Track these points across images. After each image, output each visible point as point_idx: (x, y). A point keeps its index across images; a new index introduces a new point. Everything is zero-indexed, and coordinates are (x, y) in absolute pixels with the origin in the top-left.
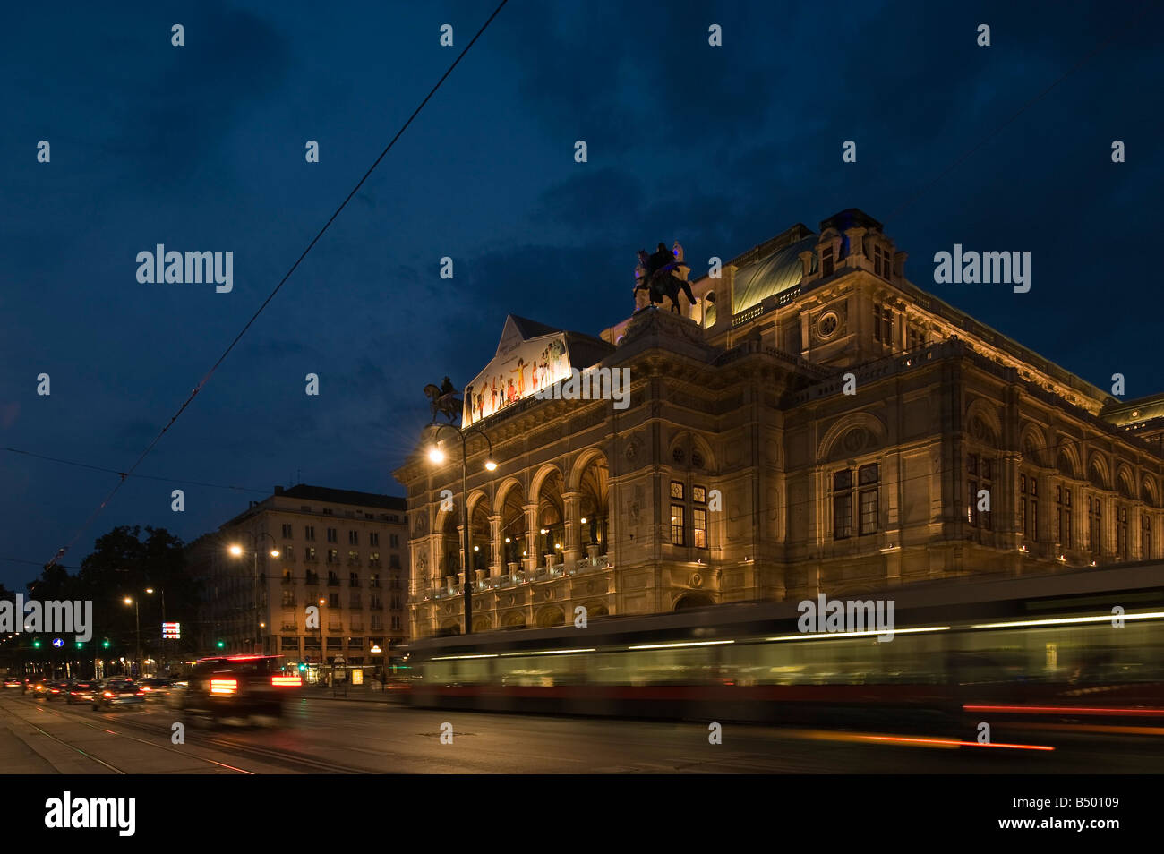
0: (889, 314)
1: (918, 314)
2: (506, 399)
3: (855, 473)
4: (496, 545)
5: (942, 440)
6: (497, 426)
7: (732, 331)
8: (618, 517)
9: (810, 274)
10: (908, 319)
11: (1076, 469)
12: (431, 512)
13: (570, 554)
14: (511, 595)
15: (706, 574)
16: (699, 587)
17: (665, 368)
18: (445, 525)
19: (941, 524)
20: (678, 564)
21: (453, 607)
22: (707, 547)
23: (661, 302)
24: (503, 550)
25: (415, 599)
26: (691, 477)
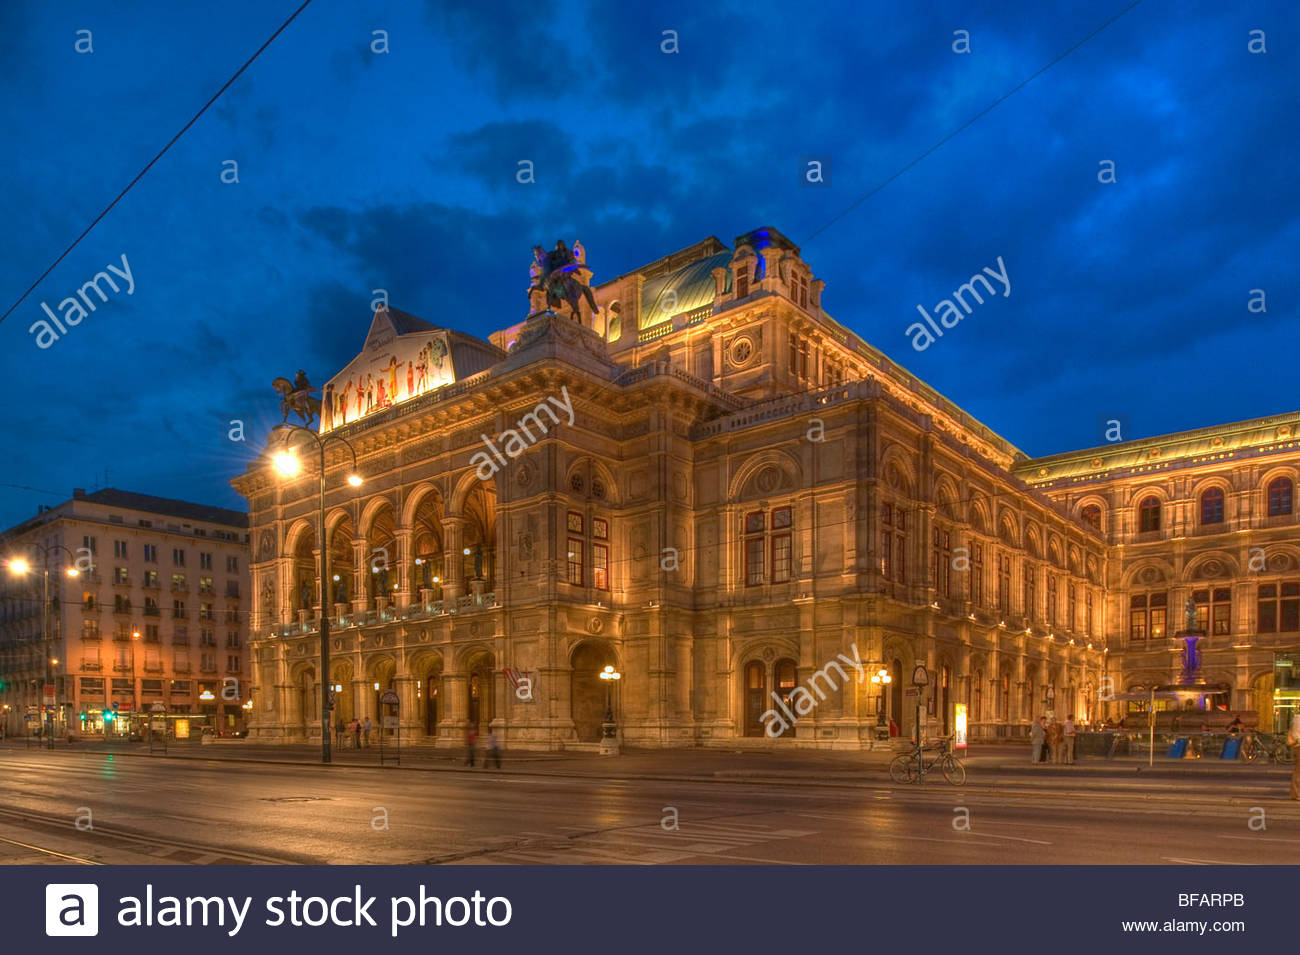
0: (805, 346)
1: (835, 349)
2: (375, 402)
3: (768, 516)
4: (361, 573)
5: (858, 486)
6: (364, 433)
7: (639, 348)
8: (507, 550)
9: (723, 294)
10: (825, 354)
11: (987, 525)
12: (280, 532)
13: (451, 590)
14: (378, 635)
15: (606, 618)
16: (598, 634)
17: (563, 382)
18: (297, 548)
19: (855, 575)
20: (576, 606)
21: (306, 645)
22: (608, 589)
23: (559, 307)
24: (369, 581)
25: (258, 636)
26: (591, 509)
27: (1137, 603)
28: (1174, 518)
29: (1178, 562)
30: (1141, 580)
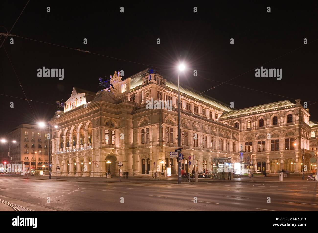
2: (73, 107)
3: (145, 130)
5: (159, 124)
8: (94, 137)
15: (114, 151)
16: (112, 154)
18: (60, 136)
19: (159, 142)
20: (107, 148)
22: (115, 145)
26: (111, 129)
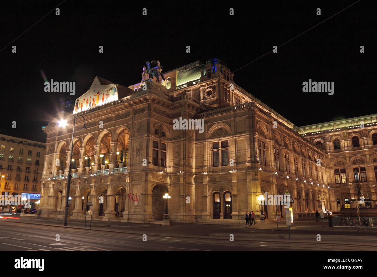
0: (229, 92)
1: (238, 93)
4: (81, 160)
5: (250, 135)
6: (87, 114)
7: (176, 91)
8: (132, 153)
9: (203, 76)
10: (235, 94)
11: (290, 147)
12: (56, 145)
13: (111, 166)
14: (85, 180)
15: (165, 177)
16: (162, 182)
17: (153, 100)
18: (61, 150)
19: (250, 163)
20: (155, 172)
21: (60, 183)
22: (166, 167)
23: (153, 78)
24: (84, 162)
25: (44, 179)
26: (161, 140)
27: (337, 172)
28: (344, 145)
29: (348, 159)
30: (337, 165)
